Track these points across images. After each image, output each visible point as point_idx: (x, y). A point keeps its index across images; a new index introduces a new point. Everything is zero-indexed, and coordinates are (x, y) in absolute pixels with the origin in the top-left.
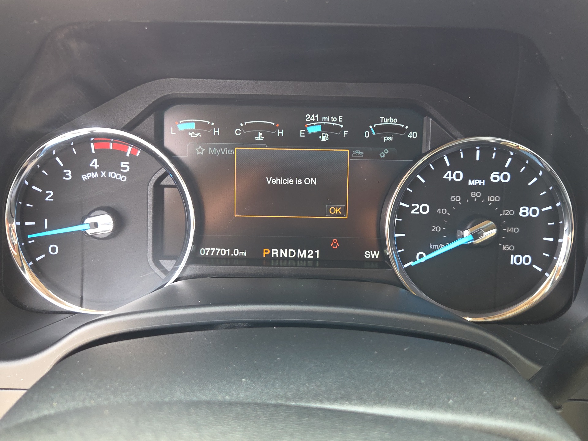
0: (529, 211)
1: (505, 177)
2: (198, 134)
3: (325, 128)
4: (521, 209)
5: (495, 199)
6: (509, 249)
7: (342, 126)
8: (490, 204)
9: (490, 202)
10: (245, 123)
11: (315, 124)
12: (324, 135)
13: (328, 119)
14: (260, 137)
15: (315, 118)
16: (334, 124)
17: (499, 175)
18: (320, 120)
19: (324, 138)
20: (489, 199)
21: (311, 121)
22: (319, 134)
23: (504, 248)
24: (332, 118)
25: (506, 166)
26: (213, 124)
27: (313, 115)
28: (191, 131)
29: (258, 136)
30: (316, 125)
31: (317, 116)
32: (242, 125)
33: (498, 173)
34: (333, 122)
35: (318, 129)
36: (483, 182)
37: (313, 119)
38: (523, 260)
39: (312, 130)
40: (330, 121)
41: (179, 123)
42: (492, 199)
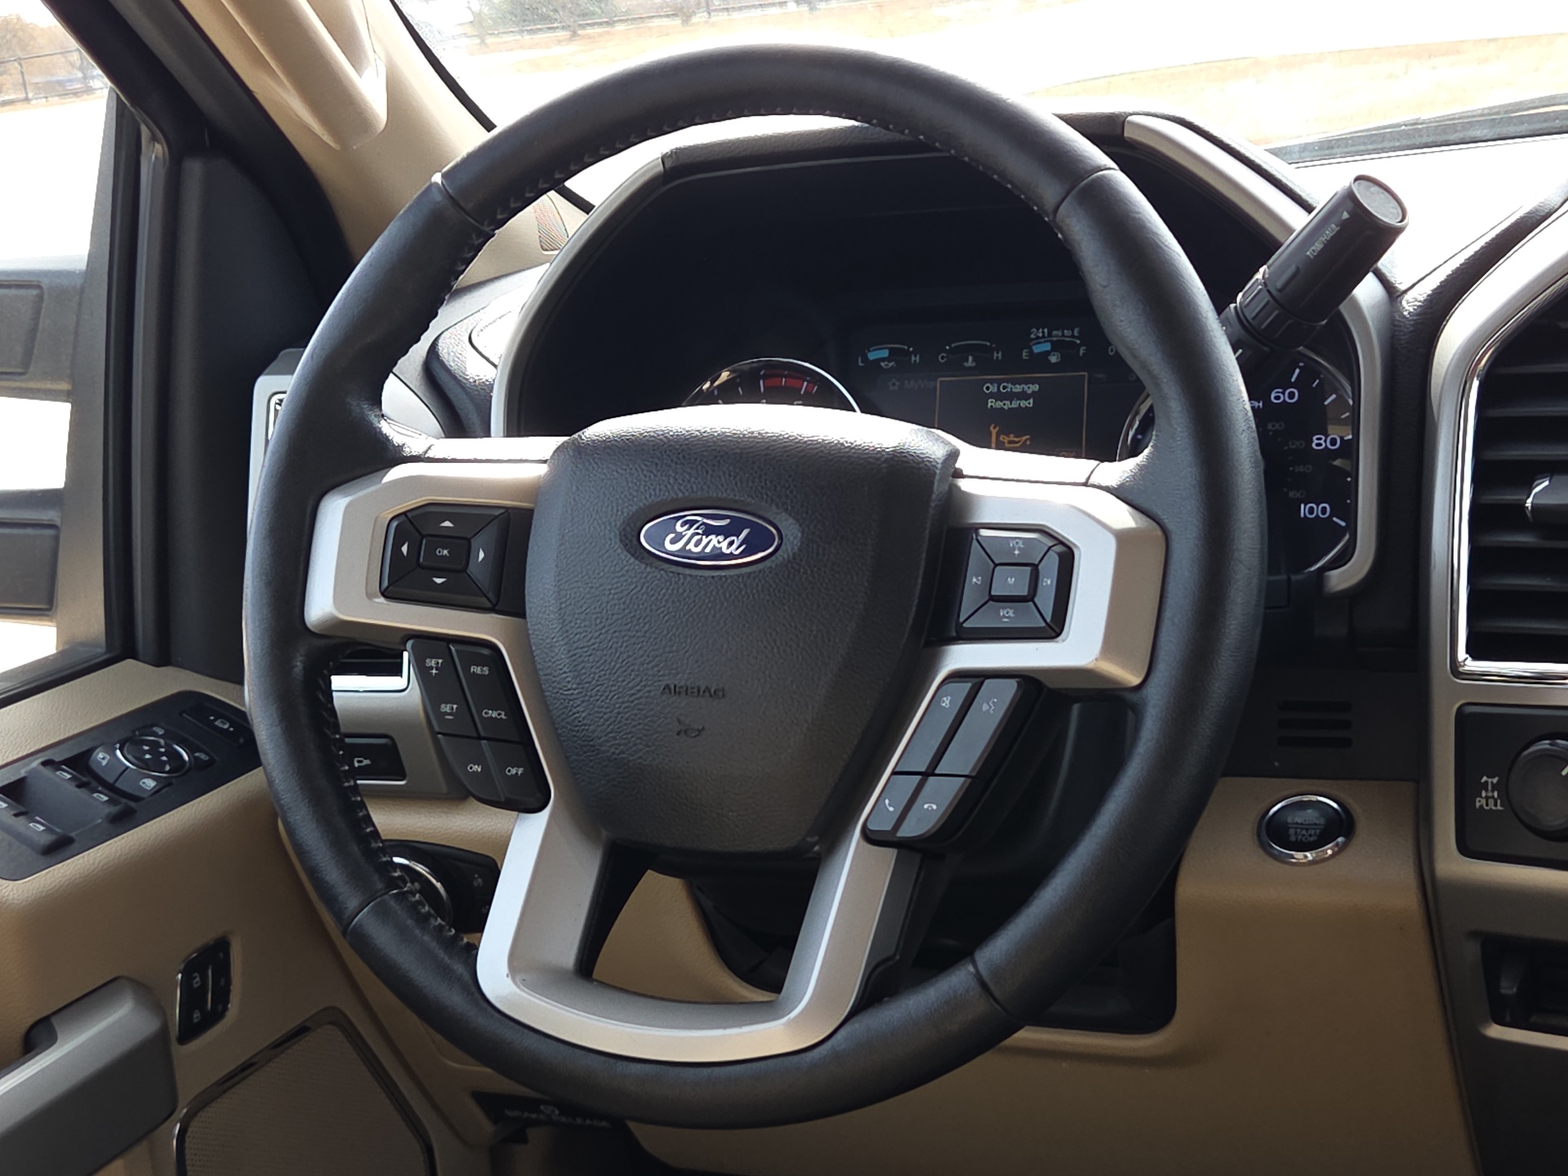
0: (1325, 441)
1: (1291, 395)
2: (891, 364)
3: (1056, 346)
4: (1315, 438)
5: (1277, 426)
6: (1298, 495)
7: (1078, 342)
8: (1271, 433)
9: (1271, 430)
10: (953, 345)
11: (1042, 340)
12: (1054, 355)
13: (1060, 333)
14: (970, 362)
15: (1043, 332)
16: (1067, 339)
17: (1283, 393)
18: (1050, 335)
19: (1053, 359)
20: (1270, 427)
21: (1038, 338)
22: (1048, 353)
23: (1291, 494)
24: (1065, 331)
25: (1293, 380)
26: (911, 349)
27: (1041, 330)
28: (883, 359)
29: (967, 361)
30: (1045, 342)
31: (1046, 330)
32: (948, 348)
33: (1280, 390)
34: (1068, 337)
35: (1047, 347)
36: (1261, 404)
37: (1041, 335)
38: (1318, 510)
39: (1037, 349)
40: (1063, 335)
41: (869, 351)
42: (1273, 426)
